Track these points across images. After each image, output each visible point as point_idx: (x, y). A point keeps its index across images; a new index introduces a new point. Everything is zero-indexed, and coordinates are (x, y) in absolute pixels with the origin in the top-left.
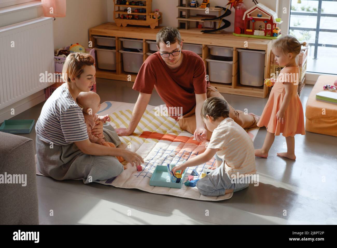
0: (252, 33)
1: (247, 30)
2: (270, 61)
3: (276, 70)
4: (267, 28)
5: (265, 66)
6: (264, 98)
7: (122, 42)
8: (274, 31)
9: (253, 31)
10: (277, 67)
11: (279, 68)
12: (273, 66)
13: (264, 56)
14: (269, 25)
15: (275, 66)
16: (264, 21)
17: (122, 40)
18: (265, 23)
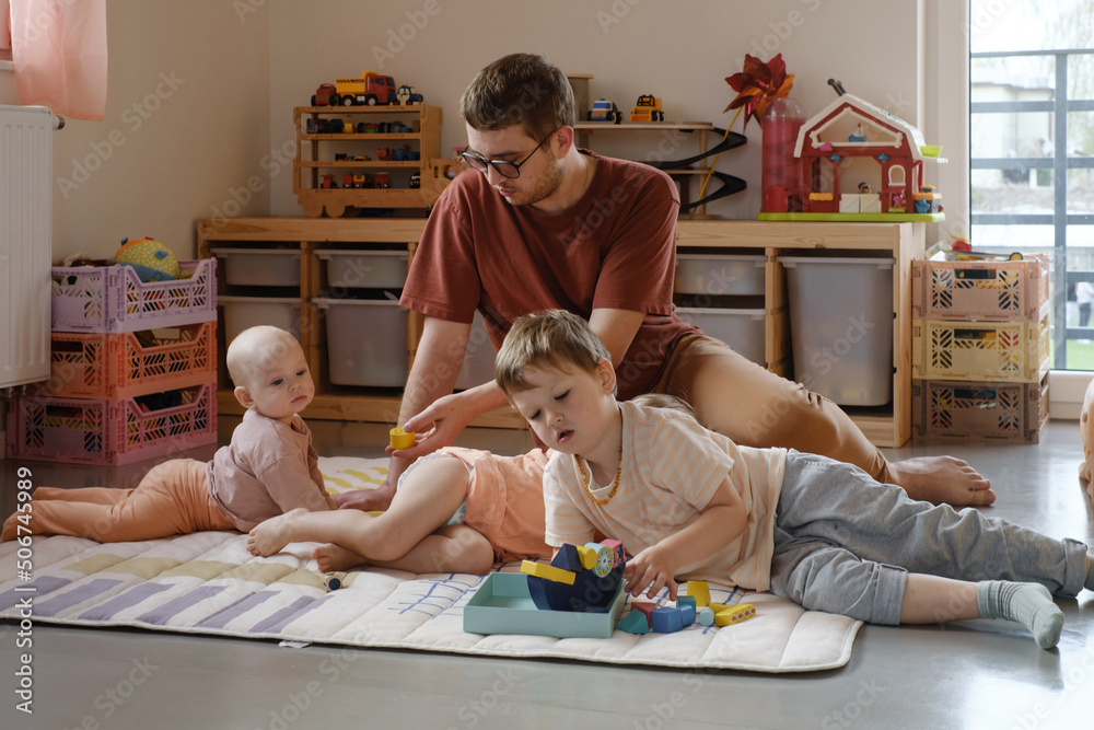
0: (833, 206)
1: (813, 196)
2: (912, 307)
3: (935, 341)
4: (891, 184)
5: (895, 316)
6: (899, 448)
7: (324, 264)
8: (915, 191)
9: (837, 198)
10: (941, 326)
11: (946, 332)
12: (925, 325)
13: (889, 275)
14: (896, 170)
15: (932, 325)
16: (876, 157)
17: (324, 254)
18: (880, 161)
